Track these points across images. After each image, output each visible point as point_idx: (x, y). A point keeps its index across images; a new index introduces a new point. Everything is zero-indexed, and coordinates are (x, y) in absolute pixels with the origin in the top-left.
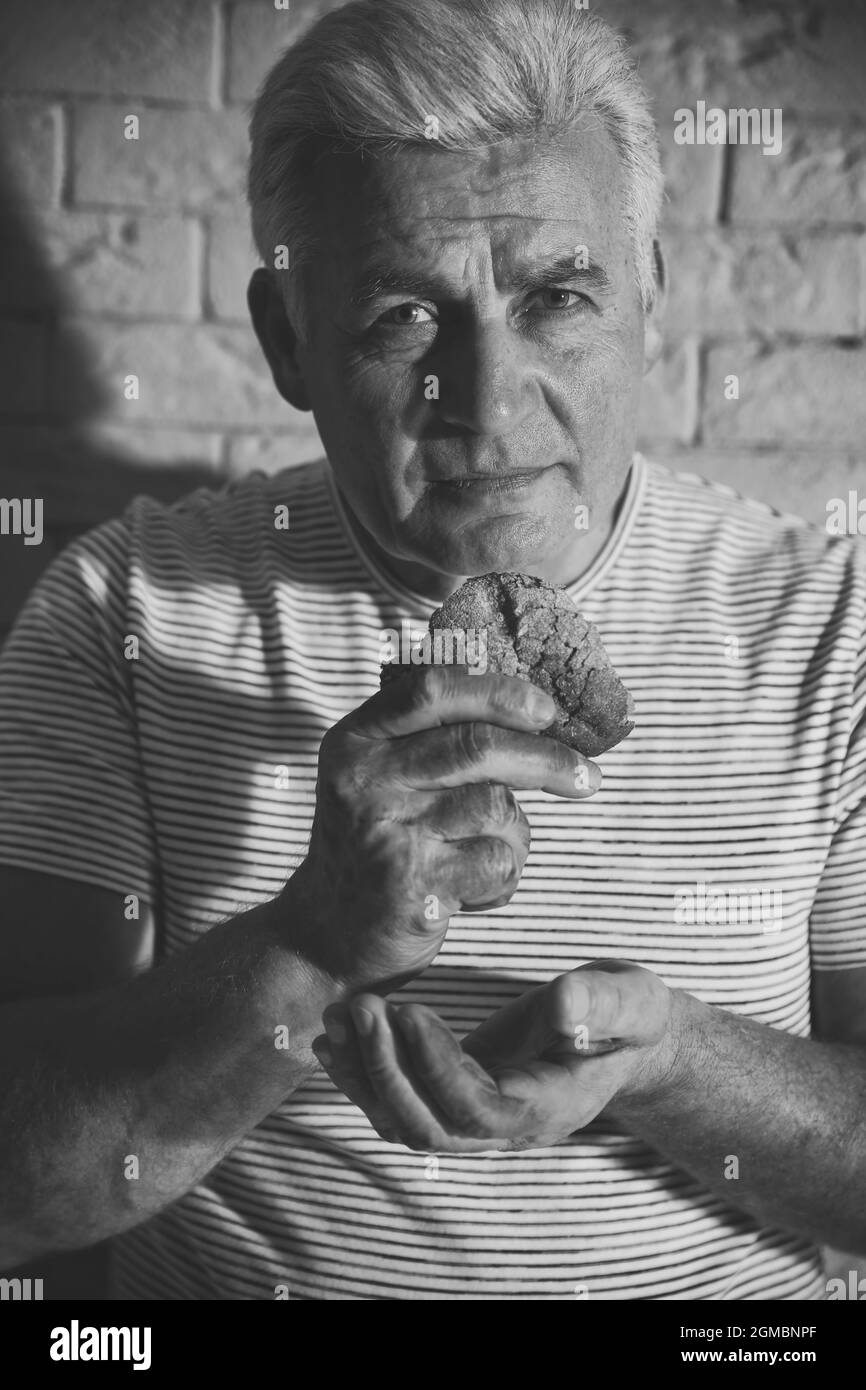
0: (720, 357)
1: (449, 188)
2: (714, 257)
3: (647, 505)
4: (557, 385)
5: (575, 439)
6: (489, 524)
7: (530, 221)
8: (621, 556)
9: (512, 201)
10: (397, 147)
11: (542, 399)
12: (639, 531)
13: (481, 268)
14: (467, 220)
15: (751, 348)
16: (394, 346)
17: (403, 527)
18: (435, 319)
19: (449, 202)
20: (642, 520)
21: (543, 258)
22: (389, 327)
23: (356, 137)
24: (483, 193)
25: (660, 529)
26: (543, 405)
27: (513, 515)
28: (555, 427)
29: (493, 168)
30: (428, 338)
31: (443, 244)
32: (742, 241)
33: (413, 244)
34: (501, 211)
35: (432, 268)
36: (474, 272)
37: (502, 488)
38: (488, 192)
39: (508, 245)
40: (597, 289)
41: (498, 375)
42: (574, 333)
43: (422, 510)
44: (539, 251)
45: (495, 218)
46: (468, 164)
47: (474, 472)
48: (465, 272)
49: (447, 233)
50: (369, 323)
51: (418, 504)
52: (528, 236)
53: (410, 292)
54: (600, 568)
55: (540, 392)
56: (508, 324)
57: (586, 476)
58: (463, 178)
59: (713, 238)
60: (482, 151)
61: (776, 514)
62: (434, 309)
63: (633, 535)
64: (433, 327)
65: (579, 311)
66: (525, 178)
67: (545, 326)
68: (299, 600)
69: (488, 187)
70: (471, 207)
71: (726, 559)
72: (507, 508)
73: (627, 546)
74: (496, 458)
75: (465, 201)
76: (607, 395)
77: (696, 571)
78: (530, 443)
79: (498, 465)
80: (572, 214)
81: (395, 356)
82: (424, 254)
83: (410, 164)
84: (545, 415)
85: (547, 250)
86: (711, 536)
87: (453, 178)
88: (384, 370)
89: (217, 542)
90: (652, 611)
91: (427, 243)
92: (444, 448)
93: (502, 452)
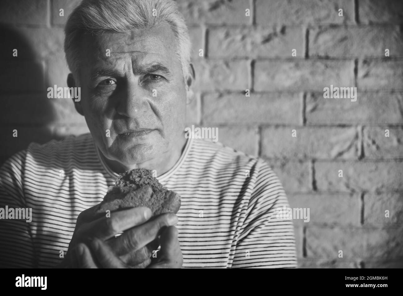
0: (208, 98)
1: (118, 43)
2: (204, 68)
3: (192, 148)
4: (154, 103)
5: (161, 120)
6: (134, 147)
7: (143, 54)
8: (183, 164)
9: (138, 47)
10: (102, 32)
11: (150, 107)
12: (189, 156)
13: (129, 67)
14: (124, 53)
15: (216, 95)
16: (104, 92)
17: (110, 149)
18: (116, 83)
19: (119, 47)
20: (190, 153)
21: (147, 65)
22: (102, 86)
23: (91, 29)
24: (129, 45)
25: (196, 155)
26: (150, 109)
27: (143, 144)
28: (154, 116)
29: (132, 38)
30: (114, 89)
31: (117, 60)
32: (212, 63)
33: (108, 61)
34: (134, 50)
35: (114, 68)
36: (127, 68)
37: (138, 135)
38: (131, 44)
39: (136, 60)
40: (166, 74)
41: (134, 99)
42: (159, 88)
43: (115, 144)
44: (146, 62)
45: (133, 52)
46: (124, 36)
47: (129, 130)
48: (124, 68)
49: (118, 57)
50: (96, 85)
51: (114, 142)
52: (142, 57)
53: (107, 75)
54: (176, 168)
55: (149, 105)
56: (139, 84)
57: (165, 132)
58: (123, 41)
59: (203, 62)
60: (129, 33)
61: (235, 151)
62: (116, 80)
63: (187, 158)
64: (115, 85)
65: (161, 81)
66: (142, 40)
67: (150, 85)
68: (81, 175)
69: (130, 43)
70: (125, 48)
71: (217, 165)
72: (140, 142)
73: (185, 161)
74: (136, 125)
75: (123, 47)
76: (170, 107)
77: (206, 169)
78: (146, 121)
79: (136, 128)
80: (157, 51)
81: (104, 95)
82: (111, 63)
83: (107, 37)
84: (151, 112)
85: (149, 62)
86: (213, 157)
87: (119, 40)
88: (101, 99)
89: (55, 155)
90: (191, 181)
91: (112, 60)
92: (120, 122)
93: (137, 123)
